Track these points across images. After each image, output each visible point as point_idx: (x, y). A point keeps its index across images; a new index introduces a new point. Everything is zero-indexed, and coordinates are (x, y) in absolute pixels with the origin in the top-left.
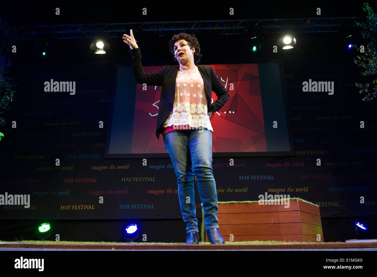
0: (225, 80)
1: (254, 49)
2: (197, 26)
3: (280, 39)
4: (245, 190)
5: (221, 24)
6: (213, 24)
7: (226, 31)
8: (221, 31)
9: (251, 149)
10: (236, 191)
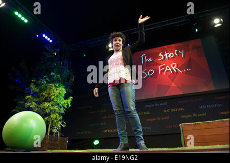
0: (182, 51)
1: (197, 30)
2: (160, 25)
3: (212, 21)
4: (204, 114)
5: (174, 21)
6: (169, 22)
7: (178, 24)
8: (175, 24)
9: (204, 89)
10: (199, 115)
